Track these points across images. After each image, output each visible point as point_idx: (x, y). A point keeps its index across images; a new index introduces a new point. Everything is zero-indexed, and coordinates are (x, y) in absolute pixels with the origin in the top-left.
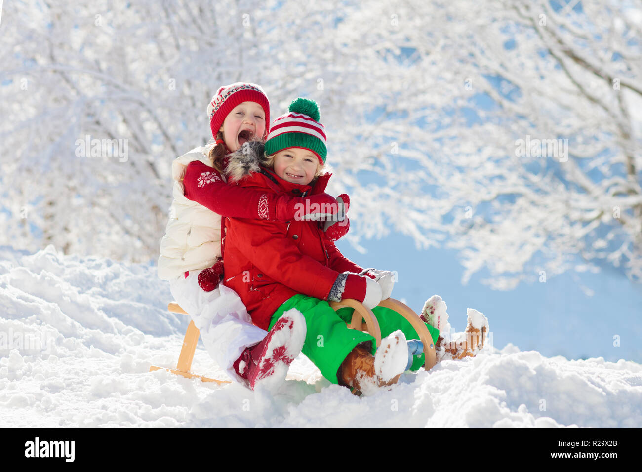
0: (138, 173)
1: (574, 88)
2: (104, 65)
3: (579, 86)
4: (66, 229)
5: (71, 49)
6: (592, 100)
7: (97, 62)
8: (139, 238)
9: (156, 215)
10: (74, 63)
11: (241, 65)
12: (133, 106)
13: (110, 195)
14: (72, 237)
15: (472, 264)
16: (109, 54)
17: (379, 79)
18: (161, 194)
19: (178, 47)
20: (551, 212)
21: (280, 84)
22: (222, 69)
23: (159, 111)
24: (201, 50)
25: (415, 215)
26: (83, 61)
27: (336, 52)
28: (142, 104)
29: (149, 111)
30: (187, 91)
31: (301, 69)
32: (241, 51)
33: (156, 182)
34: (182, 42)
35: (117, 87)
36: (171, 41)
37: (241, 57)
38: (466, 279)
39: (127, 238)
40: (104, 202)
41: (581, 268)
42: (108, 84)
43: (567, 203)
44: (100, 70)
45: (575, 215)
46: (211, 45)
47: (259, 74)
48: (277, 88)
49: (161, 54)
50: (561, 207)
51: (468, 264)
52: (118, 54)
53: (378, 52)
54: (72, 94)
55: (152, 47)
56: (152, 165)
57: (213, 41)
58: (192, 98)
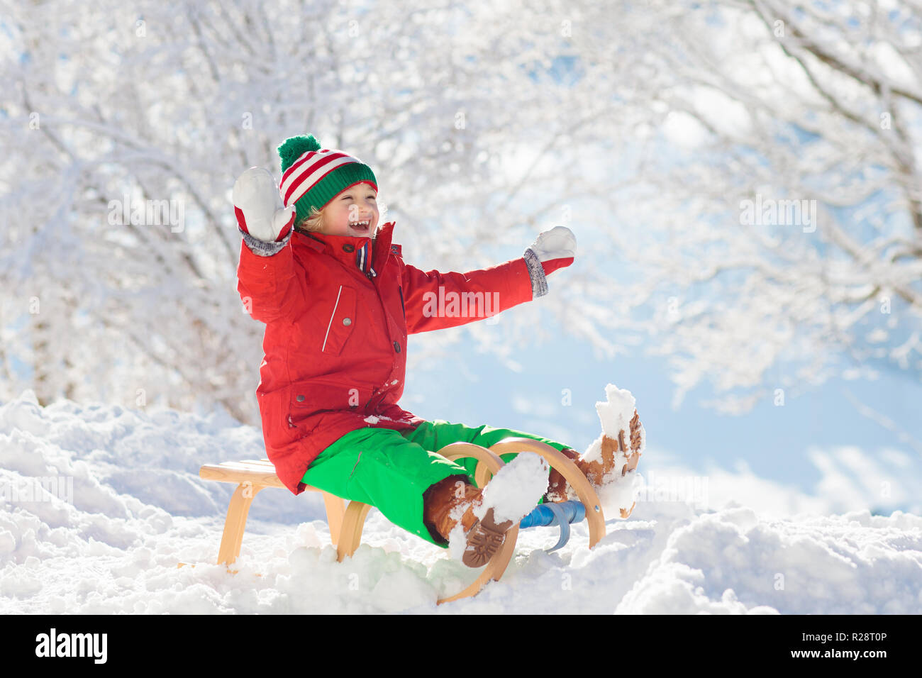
0: (168, 271)
1: (824, 102)
2: (107, 112)
3: (831, 98)
4: (67, 363)
5: (58, 92)
6: (852, 118)
7: (96, 109)
8: (177, 368)
9: (200, 333)
10: (64, 113)
11: (312, 99)
12: (155, 171)
13: (128, 307)
14: (74, 375)
15: (686, 378)
16: (115, 95)
17: (524, 105)
18: (204, 301)
19: (216, 77)
20: (800, 292)
21: (375, 123)
22: (286, 108)
23: (194, 176)
24: (252, 81)
25: (590, 309)
26: (75, 107)
27: (455, 70)
28: (167, 168)
29: (179, 177)
30: (233, 142)
31: (405, 98)
32: (311, 78)
33: (197, 282)
34: (222, 70)
35: (129, 144)
36: (205, 68)
37: (311, 88)
38: (678, 400)
39: (158, 370)
40: (121, 318)
41: (851, 374)
42: (116, 140)
43: (823, 277)
44: (102, 121)
45: (838, 294)
46: (266, 72)
47: (341, 112)
48: (370, 131)
49: (193, 90)
50: (814, 282)
51: (679, 379)
52: (129, 96)
53: (523, 66)
54: (64, 159)
55: (178, 81)
56: (188, 259)
57: (269, 66)
58: (243, 154)
